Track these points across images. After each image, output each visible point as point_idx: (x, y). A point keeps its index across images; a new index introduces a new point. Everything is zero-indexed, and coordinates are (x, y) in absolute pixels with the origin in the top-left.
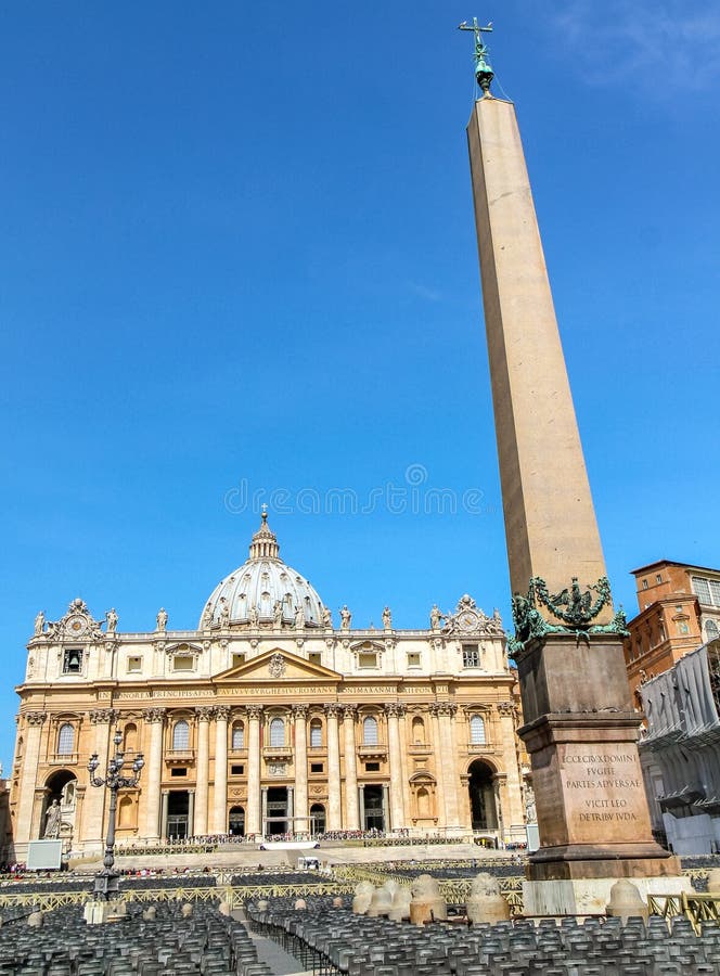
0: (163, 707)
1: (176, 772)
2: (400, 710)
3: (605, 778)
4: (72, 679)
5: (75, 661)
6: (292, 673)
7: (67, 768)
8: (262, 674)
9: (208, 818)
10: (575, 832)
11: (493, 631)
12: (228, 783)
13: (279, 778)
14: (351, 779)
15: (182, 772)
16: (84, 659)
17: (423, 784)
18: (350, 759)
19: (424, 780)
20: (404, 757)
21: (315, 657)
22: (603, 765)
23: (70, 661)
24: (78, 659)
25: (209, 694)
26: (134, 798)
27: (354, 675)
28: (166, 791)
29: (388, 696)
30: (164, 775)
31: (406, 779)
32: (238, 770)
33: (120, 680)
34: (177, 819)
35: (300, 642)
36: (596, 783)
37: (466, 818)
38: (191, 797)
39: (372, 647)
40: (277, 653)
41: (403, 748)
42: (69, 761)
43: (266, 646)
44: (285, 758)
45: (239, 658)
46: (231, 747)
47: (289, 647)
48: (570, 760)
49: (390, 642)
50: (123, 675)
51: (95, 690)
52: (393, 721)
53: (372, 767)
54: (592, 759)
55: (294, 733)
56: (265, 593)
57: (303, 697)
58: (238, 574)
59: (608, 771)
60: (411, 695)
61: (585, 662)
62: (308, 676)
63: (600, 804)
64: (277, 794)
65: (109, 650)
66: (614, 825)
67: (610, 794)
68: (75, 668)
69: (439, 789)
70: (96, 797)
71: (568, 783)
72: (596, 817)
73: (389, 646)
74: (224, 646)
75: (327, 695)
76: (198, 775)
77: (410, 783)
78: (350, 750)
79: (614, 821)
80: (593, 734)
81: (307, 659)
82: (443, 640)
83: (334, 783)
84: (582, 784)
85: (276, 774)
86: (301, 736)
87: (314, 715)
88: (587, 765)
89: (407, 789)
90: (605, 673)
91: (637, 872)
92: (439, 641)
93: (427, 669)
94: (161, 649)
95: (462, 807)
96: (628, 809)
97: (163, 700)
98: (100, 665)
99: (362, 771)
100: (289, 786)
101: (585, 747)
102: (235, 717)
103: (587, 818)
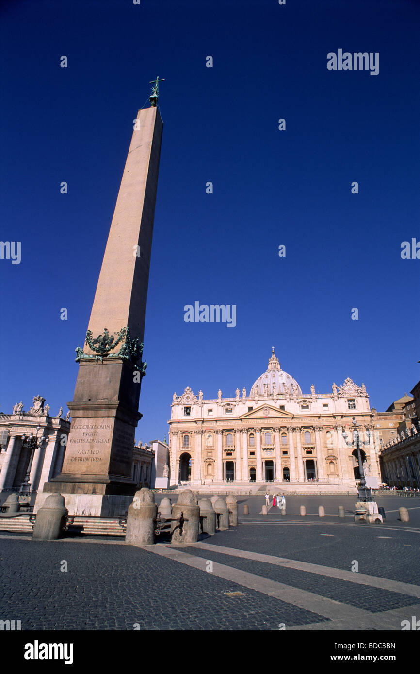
0: (221, 429)
1: (228, 454)
2: (319, 428)
3: (92, 438)
4: (187, 418)
5: (188, 411)
6: (273, 414)
7: (187, 452)
8: (260, 414)
9: (242, 473)
10: (67, 466)
11: (361, 393)
12: (249, 458)
13: (269, 457)
14: (300, 457)
15: (231, 454)
16: (191, 409)
17: (332, 459)
18: (300, 450)
19: (332, 458)
20: (322, 448)
21: (282, 407)
22: (92, 431)
23: (187, 411)
24: (190, 411)
25: (239, 423)
26: (212, 463)
27: (299, 414)
28: (225, 461)
29: (315, 422)
30: (223, 455)
31: (324, 457)
32: (252, 453)
33: (205, 418)
34: (230, 472)
35: (275, 401)
36: (86, 440)
37: (352, 474)
38: (234, 464)
39: (307, 402)
40: (266, 406)
41: (322, 445)
42: (188, 449)
43: (261, 403)
44: (271, 449)
45: (250, 409)
46: (249, 445)
47: (271, 403)
48: (76, 427)
49: (314, 399)
50: (206, 416)
51: (196, 422)
52: (317, 433)
53: (309, 452)
54: (88, 427)
55: (275, 439)
56: (274, 383)
57: (277, 423)
58: (263, 376)
59: (94, 434)
60: (324, 422)
61: (99, 374)
62: (279, 415)
63: (84, 452)
64: (269, 464)
65: (200, 407)
66: (88, 464)
67: (92, 447)
68: (188, 414)
69: (339, 461)
70: (198, 463)
71: (71, 440)
72: (80, 459)
73: (314, 401)
74: (244, 404)
75: (288, 422)
76: (236, 455)
77: (326, 459)
78: (299, 446)
79: (90, 462)
80: (91, 413)
81: (279, 408)
82: (338, 397)
83: (292, 459)
84: (78, 441)
85: (268, 455)
86: (278, 439)
87: (283, 430)
88: (83, 431)
89: (324, 461)
90: (108, 379)
91: (79, 491)
92: (336, 398)
93: (331, 410)
94: (220, 406)
95: (349, 469)
96: (99, 456)
97: (221, 426)
98: (197, 412)
99: (305, 454)
100: (274, 460)
101: (86, 420)
102: (250, 431)
103: (75, 460)
